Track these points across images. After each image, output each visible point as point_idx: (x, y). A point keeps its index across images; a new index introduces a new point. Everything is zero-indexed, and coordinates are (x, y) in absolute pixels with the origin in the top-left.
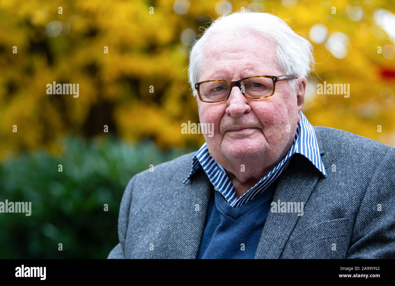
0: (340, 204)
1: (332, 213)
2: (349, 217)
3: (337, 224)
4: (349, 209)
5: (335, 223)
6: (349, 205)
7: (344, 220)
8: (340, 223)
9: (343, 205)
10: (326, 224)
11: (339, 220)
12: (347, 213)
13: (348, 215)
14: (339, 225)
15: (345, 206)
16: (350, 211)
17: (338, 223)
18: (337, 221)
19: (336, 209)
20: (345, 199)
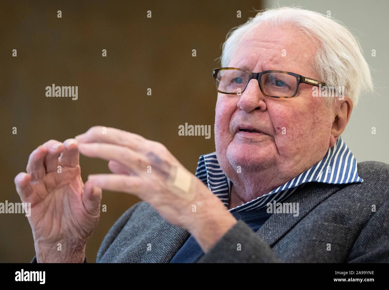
2: (353, 226)
3: (336, 229)
11: (339, 226)
13: (352, 225)
16: (355, 220)
18: (337, 226)
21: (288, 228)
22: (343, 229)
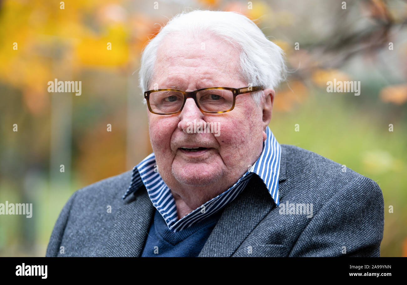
0: (281, 227)
1: (270, 236)
2: (287, 245)
3: (272, 250)
4: (291, 236)
5: (270, 248)
6: (291, 231)
7: (280, 247)
8: (275, 249)
9: (284, 230)
10: (259, 248)
11: (275, 247)
12: (287, 240)
13: (287, 243)
14: (274, 252)
15: (287, 231)
16: (290, 238)
17: (274, 249)
18: (273, 246)
19: (276, 233)
20: (289, 223)
21: (232, 251)
22: (279, 249)
